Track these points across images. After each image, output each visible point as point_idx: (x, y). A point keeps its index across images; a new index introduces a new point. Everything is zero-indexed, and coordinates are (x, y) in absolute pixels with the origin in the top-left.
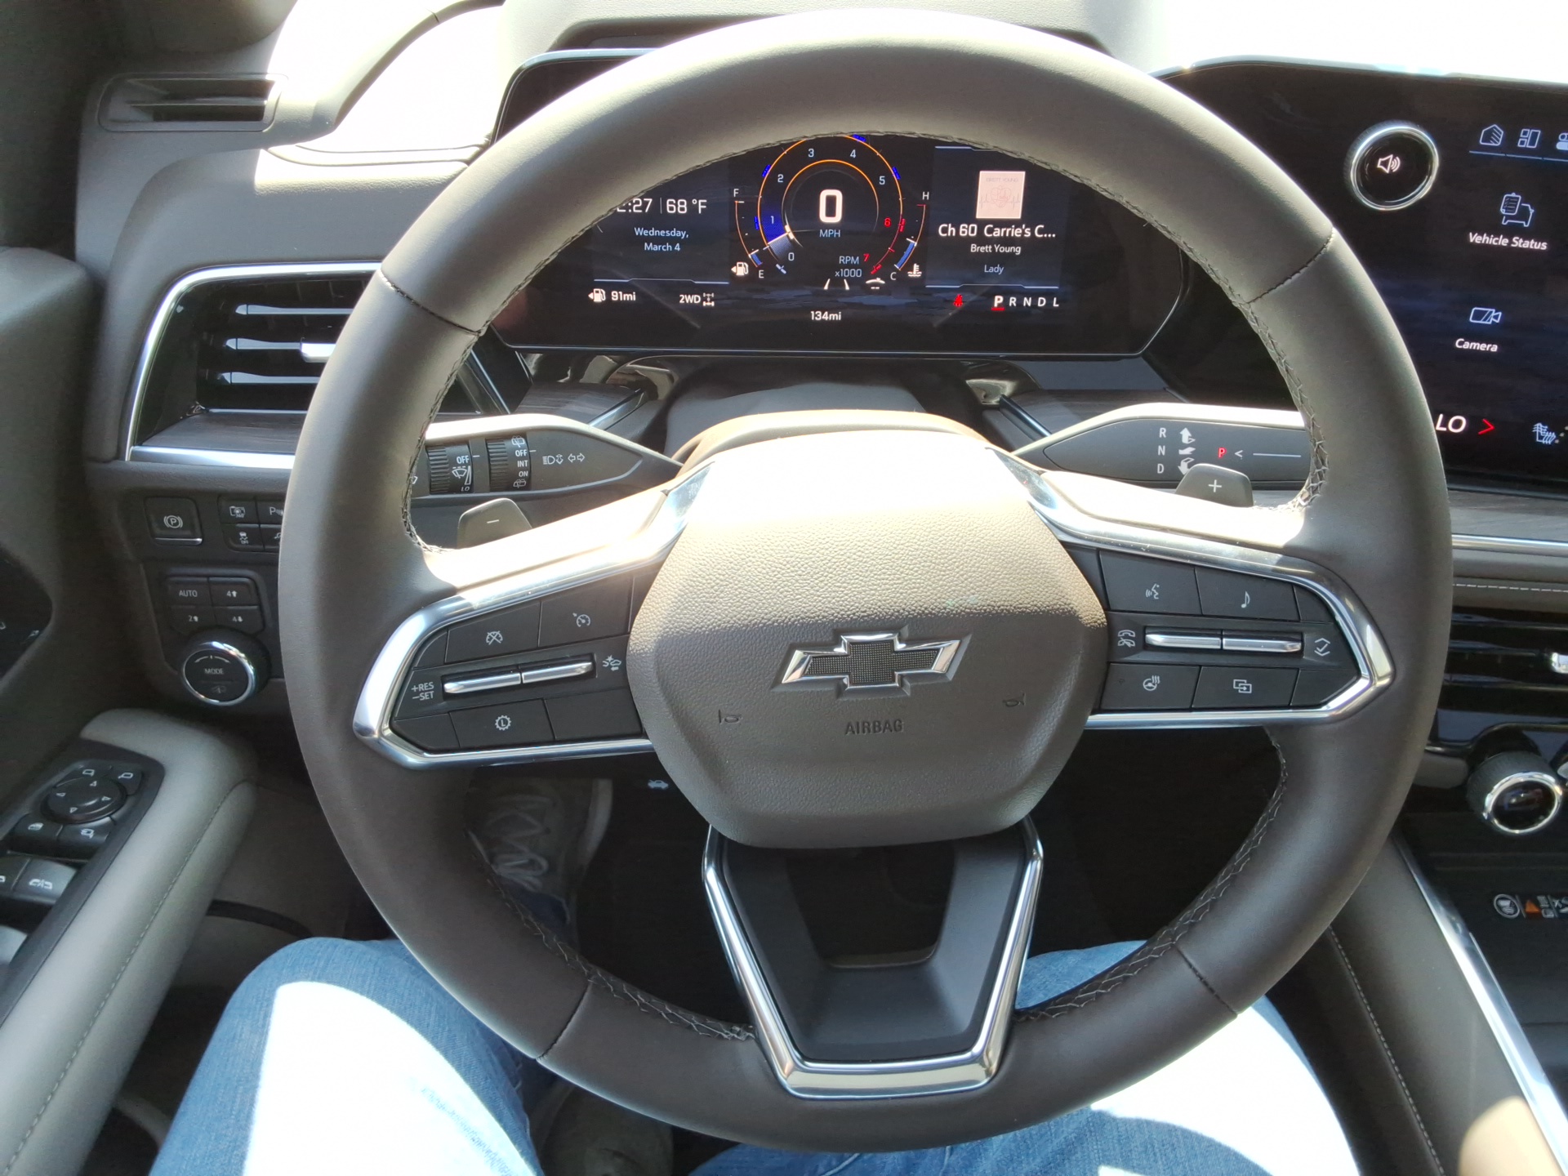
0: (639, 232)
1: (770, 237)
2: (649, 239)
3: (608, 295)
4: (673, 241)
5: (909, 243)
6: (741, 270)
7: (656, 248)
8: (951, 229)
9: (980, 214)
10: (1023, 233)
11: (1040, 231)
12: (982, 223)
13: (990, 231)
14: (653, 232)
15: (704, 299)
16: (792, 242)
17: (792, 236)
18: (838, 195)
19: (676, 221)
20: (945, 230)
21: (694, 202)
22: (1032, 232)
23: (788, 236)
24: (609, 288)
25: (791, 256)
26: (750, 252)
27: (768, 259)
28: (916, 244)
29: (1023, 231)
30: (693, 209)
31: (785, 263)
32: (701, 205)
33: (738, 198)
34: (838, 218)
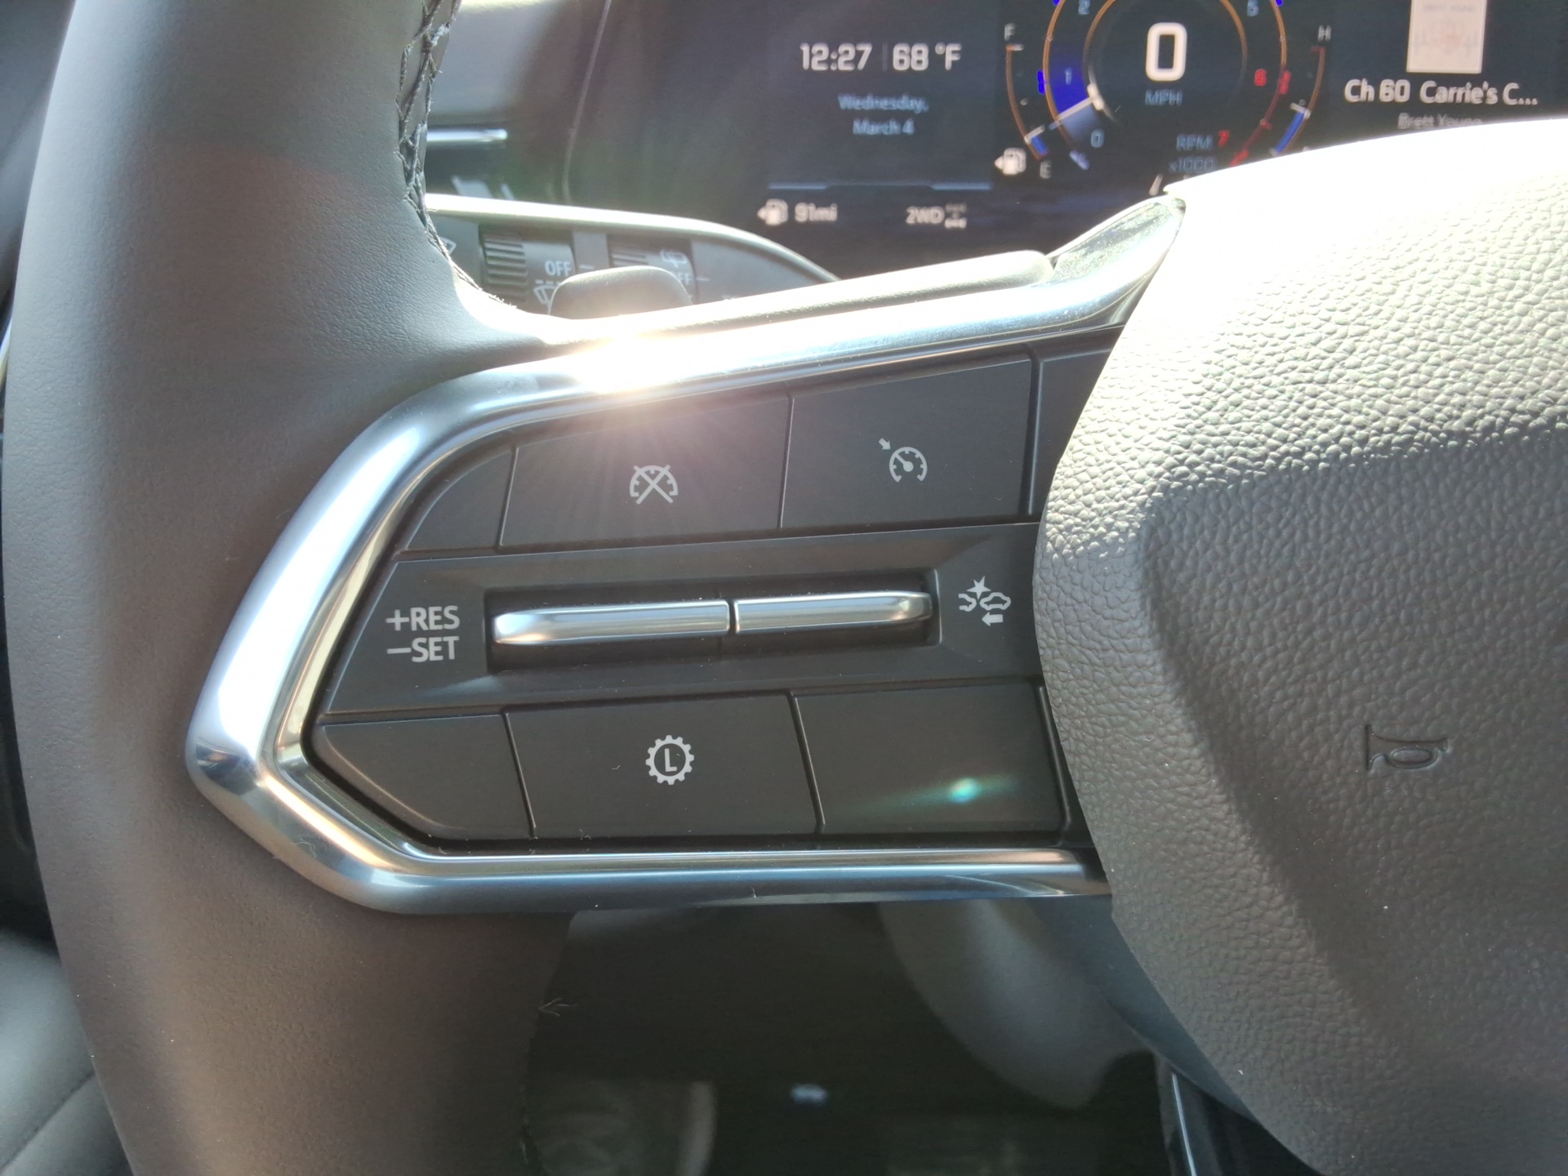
0: (847, 102)
1: (1062, 106)
2: (862, 115)
3: (791, 212)
4: (901, 116)
5: (1294, 113)
6: (1011, 163)
7: (873, 129)
8: (1367, 90)
9: (1414, 65)
10: (1485, 98)
11: (1513, 94)
12: (1417, 79)
13: (1431, 92)
14: (870, 103)
15: (948, 216)
16: (1100, 113)
17: (1099, 104)
18: (1179, 32)
19: (909, 82)
20: (1356, 91)
21: (939, 49)
22: (1500, 94)
23: (1092, 106)
24: (792, 199)
25: (1097, 139)
26: (1028, 131)
27: (1056, 143)
28: (1307, 114)
29: (1485, 92)
30: (936, 60)
31: (1084, 147)
32: (950, 53)
33: (1014, 40)
34: (1177, 72)
